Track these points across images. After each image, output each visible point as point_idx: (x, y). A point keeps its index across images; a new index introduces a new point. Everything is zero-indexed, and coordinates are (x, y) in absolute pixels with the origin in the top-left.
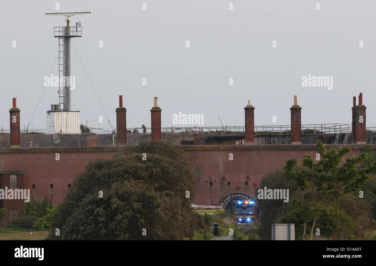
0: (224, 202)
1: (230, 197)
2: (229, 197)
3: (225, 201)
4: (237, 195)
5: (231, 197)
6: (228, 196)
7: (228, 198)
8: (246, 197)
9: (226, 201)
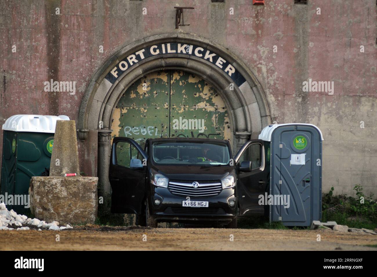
0: (110, 77)
1: (141, 53)
2: (138, 57)
3: (115, 74)
4: (174, 47)
5: (147, 54)
6: (133, 51)
7: (132, 59)
8: (215, 59)
9: (120, 72)
